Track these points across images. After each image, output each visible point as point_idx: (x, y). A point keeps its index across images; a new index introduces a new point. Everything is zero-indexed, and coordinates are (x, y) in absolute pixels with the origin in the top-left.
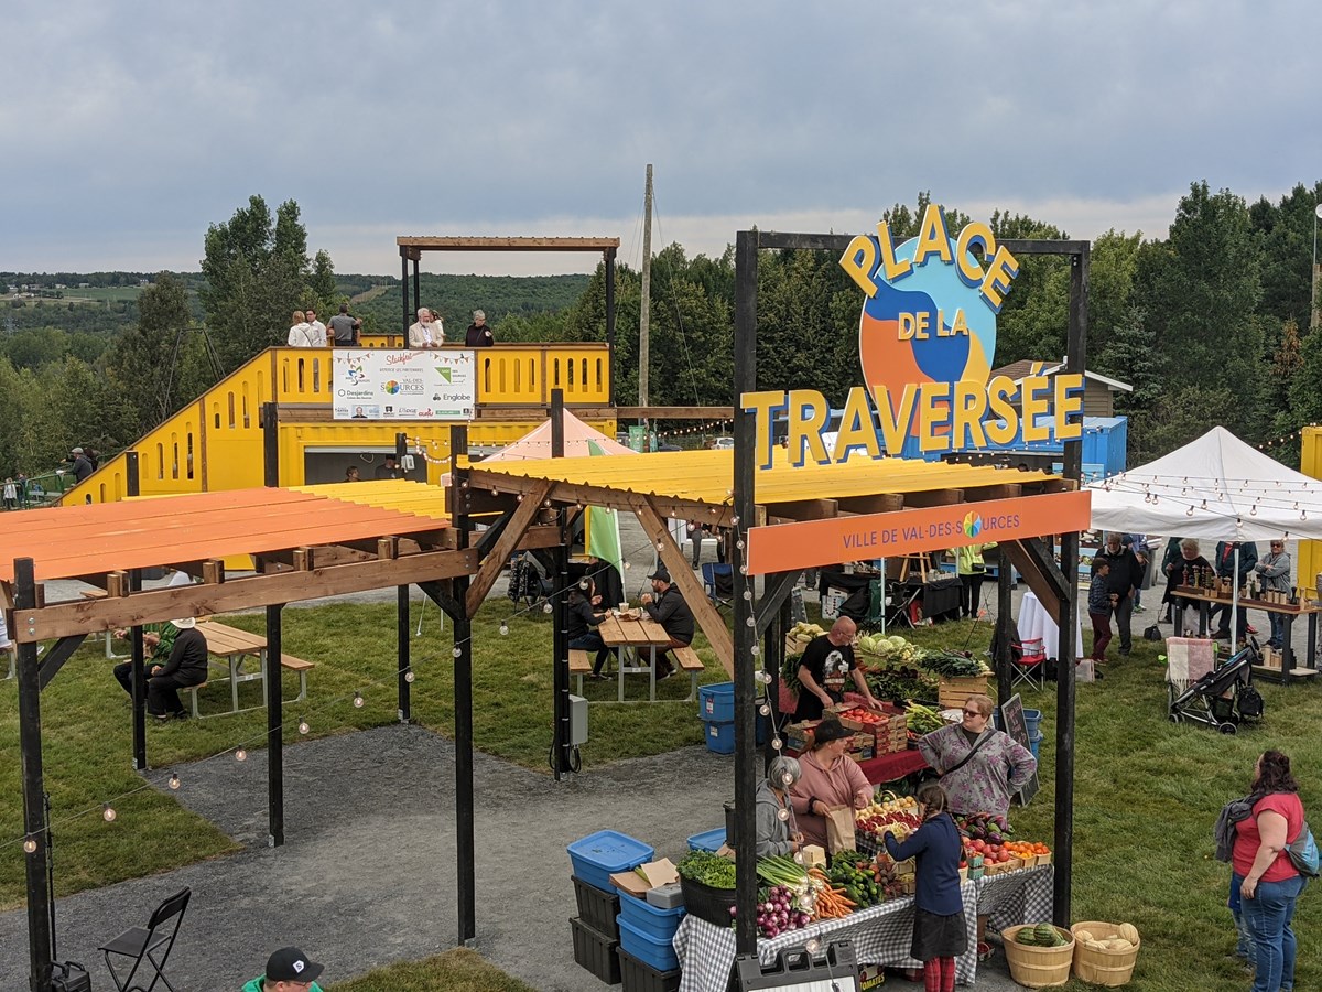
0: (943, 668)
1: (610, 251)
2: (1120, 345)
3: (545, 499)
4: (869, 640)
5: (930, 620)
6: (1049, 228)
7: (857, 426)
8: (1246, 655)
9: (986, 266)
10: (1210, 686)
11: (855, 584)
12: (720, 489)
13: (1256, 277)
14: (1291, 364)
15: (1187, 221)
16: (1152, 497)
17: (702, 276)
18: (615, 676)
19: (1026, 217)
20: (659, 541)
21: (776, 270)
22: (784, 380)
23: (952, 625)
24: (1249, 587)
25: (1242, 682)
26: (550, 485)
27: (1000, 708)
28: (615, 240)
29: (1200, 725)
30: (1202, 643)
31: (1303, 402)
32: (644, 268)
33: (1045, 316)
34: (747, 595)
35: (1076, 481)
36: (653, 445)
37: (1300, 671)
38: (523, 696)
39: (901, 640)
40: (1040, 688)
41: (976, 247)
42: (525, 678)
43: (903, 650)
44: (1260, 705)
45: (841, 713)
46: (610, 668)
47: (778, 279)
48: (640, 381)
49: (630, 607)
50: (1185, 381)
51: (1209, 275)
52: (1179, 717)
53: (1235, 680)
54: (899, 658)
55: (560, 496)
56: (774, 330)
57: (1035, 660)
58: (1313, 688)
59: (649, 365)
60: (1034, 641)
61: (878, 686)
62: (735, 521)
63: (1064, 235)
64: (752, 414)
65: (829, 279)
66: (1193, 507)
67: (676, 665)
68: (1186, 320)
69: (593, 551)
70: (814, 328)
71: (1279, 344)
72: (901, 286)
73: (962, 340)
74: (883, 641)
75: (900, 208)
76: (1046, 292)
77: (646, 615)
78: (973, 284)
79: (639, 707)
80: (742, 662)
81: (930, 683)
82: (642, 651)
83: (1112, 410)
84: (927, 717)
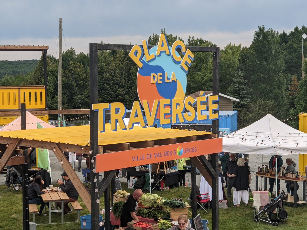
0: (172, 205)
1: (45, 51)
2: (235, 85)
3: (17, 146)
4: (145, 196)
5: (168, 188)
6: (209, 42)
7: (136, 115)
8: (281, 197)
9: (182, 56)
10: (268, 208)
11: (141, 175)
12: (85, 141)
13: (282, 60)
14: (295, 91)
15: (258, 40)
16: (244, 140)
17: (82, 60)
18: (48, 213)
19: (201, 38)
20: (61, 161)
21: (110, 58)
22: (114, 99)
23: (176, 189)
24: (281, 172)
25: (280, 207)
26: (19, 140)
27: (193, 219)
28: (46, 46)
29: (265, 223)
30: (265, 193)
31: (300, 105)
32: (60, 57)
33: (208, 74)
34: (95, 180)
35: (217, 134)
36: (64, 124)
37: (300, 202)
38: (11, 223)
39: (156, 196)
40: (208, 211)
41: (179, 49)
42: (12, 216)
43: (157, 199)
44: (286, 215)
45: (134, 224)
46: (46, 211)
47: (111, 61)
48: (59, 100)
49: (53, 187)
50: (258, 98)
51: (266, 60)
52: (258, 220)
53: (277, 206)
54: (156, 202)
55: (23, 144)
56: (110, 80)
57: (206, 201)
58: (305, 208)
59: (62, 94)
60: (206, 194)
61: (148, 213)
62: (91, 152)
63: (215, 45)
64: (97, 112)
65: (130, 62)
66: (258, 143)
67: (72, 209)
68: (258, 75)
69: (39, 166)
70: (125, 79)
71: (291, 84)
72: (152, 64)
73: (174, 83)
74: (150, 196)
75: (155, 35)
76: (208, 66)
77: (60, 189)
78: (178, 63)
79: (57, 225)
80: (95, 206)
81: (167, 211)
82: (58, 203)
83: (232, 108)
84: (166, 224)
